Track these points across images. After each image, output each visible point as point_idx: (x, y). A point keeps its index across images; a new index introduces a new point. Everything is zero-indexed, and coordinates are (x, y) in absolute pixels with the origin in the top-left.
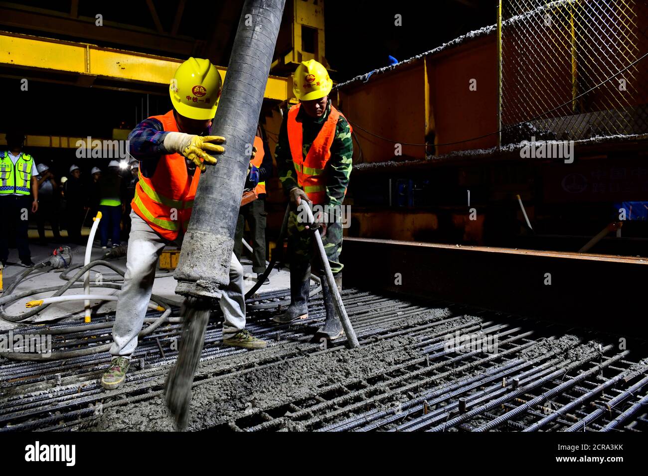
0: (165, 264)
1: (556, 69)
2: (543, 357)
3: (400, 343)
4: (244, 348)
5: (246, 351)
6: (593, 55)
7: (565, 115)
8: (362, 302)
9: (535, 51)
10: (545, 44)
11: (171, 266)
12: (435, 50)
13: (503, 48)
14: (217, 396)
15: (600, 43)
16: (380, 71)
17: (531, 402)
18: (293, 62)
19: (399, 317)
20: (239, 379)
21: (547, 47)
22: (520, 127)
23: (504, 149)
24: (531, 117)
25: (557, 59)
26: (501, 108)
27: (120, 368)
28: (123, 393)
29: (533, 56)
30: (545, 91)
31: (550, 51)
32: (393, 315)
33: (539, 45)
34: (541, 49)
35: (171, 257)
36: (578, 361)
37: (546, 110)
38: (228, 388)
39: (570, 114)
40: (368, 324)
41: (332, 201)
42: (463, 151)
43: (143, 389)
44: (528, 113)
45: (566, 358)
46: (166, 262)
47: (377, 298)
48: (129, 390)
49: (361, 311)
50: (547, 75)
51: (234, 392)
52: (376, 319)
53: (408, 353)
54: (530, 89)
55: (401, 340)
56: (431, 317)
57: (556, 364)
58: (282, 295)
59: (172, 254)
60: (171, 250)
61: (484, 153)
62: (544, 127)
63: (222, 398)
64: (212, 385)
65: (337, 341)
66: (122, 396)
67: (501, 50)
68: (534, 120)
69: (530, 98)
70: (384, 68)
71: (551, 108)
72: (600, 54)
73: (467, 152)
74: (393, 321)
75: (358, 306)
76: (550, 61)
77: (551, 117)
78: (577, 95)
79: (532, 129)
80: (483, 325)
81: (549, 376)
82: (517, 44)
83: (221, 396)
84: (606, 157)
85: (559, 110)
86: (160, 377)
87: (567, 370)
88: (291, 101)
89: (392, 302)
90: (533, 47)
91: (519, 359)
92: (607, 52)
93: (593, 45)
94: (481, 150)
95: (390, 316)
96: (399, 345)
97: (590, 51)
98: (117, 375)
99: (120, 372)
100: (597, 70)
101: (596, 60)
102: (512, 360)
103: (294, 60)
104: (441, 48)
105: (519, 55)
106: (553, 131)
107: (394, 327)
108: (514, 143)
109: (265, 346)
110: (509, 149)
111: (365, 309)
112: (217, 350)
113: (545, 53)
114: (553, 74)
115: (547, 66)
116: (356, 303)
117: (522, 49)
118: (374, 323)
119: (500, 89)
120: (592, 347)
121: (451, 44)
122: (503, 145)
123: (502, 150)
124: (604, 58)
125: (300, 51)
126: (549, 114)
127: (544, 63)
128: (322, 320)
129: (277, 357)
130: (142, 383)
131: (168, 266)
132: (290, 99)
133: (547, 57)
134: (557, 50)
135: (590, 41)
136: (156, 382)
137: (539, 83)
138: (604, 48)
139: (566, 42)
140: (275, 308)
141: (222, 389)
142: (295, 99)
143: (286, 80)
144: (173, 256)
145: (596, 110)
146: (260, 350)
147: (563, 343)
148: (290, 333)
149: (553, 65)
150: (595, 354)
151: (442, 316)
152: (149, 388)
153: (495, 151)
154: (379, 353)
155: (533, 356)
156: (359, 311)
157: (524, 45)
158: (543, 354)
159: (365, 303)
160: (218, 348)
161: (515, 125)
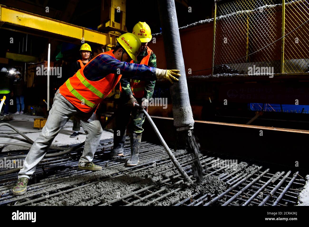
0: (37, 125)
1: (240, 41)
2: (235, 172)
3: (169, 166)
4: (90, 170)
5: (92, 172)
6: (257, 37)
7: (243, 63)
8: (145, 146)
9: (231, 32)
10: (235, 30)
11: (40, 127)
12: (183, 27)
13: (216, 30)
14: (83, 197)
15: (260, 32)
16: (155, 35)
17: (237, 194)
18: (110, 26)
19: (164, 154)
20: (93, 188)
21: (237, 31)
22: (223, 66)
23: (215, 76)
24: (228, 62)
25: (241, 37)
26: (214, 57)
27: (23, 183)
28: (27, 198)
29: (230, 35)
30: (235, 51)
31: (238, 33)
32: (161, 153)
33: (233, 30)
34: (234, 32)
35: (40, 122)
36: (251, 174)
37: (235, 60)
38: (89, 193)
39: (245, 62)
40: (150, 157)
41: (148, 93)
42: (195, 76)
43: (38, 195)
44: (226, 60)
45: (245, 172)
46: (37, 124)
47: (151, 144)
48: (31, 195)
49: (145, 151)
50: (236, 44)
51: (92, 195)
52: (153, 155)
53: (174, 171)
54: (228, 50)
55: (169, 165)
56: (179, 154)
57: (242, 175)
58: (103, 142)
59: (41, 120)
60: (40, 118)
61: (205, 77)
62: (234, 67)
63: (86, 198)
64: (79, 191)
65: (137, 166)
66: (27, 199)
67: (215, 30)
68: (229, 63)
69: (228, 54)
70: (158, 34)
71: (237, 59)
72: (260, 36)
73: (196, 76)
74: (162, 156)
75: (142, 148)
76: (238, 38)
77: (237, 63)
78: (249, 54)
79: (228, 68)
80: (204, 157)
81: (241, 181)
82: (223, 28)
83: (85, 197)
84: (256, 82)
85: (241, 60)
86: (47, 188)
87: (247, 178)
88: (108, 46)
89: (159, 147)
90: (230, 30)
91: (225, 173)
92: (263, 36)
93: (257, 32)
94: (203, 76)
95: (160, 153)
96: (168, 167)
97: (256, 35)
98: (21, 187)
99: (23, 185)
100: (258, 44)
101: (258, 39)
102: (222, 174)
103: (110, 25)
104: (186, 27)
105: (224, 33)
106: (237, 69)
107: (163, 159)
108: (219, 74)
109: (101, 169)
110: (217, 76)
111: (146, 150)
112: (75, 172)
113: (235, 34)
114: (239, 44)
115: (236, 40)
116: (141, 147)
117: (225, 31)
118: (153, 156)
119: (214, 48)
120: (254, 167)
121: (191, 25)
122: (214, 74)
123: (214, 76)
124: (262, 38)
125: (114, 21)
126: (236, 62)
127: (235, 38)
128: (126, 155)
129: (109, 175)
130: (37, 191)
131: (39, 127)
132: (108, 44)
133: (236, 35)
134: (241, 33)
135: (256, 30)
136: (45, 190)
137: (232, 47)
138: (262, 34)
139: (245, 30)
140: (101, 149)
141: (86, 193)
142: (110, 45)
143: (106, 35)
144: (41, 121)
145: (257, 61)
146: (99, 172)
147: (242, 166)
148: (112, 162)
149: (239, 39)
150: (256, 170)
151: (183, 153)
152: (42, 193)
153: (210, 77)
154: (160, 172)
155: (230, 172)
156: (144, 151)
157: (226, 29)
158: (234, 171)
159: (145, 147)
160: (76, 171)
161: (220, 65)
